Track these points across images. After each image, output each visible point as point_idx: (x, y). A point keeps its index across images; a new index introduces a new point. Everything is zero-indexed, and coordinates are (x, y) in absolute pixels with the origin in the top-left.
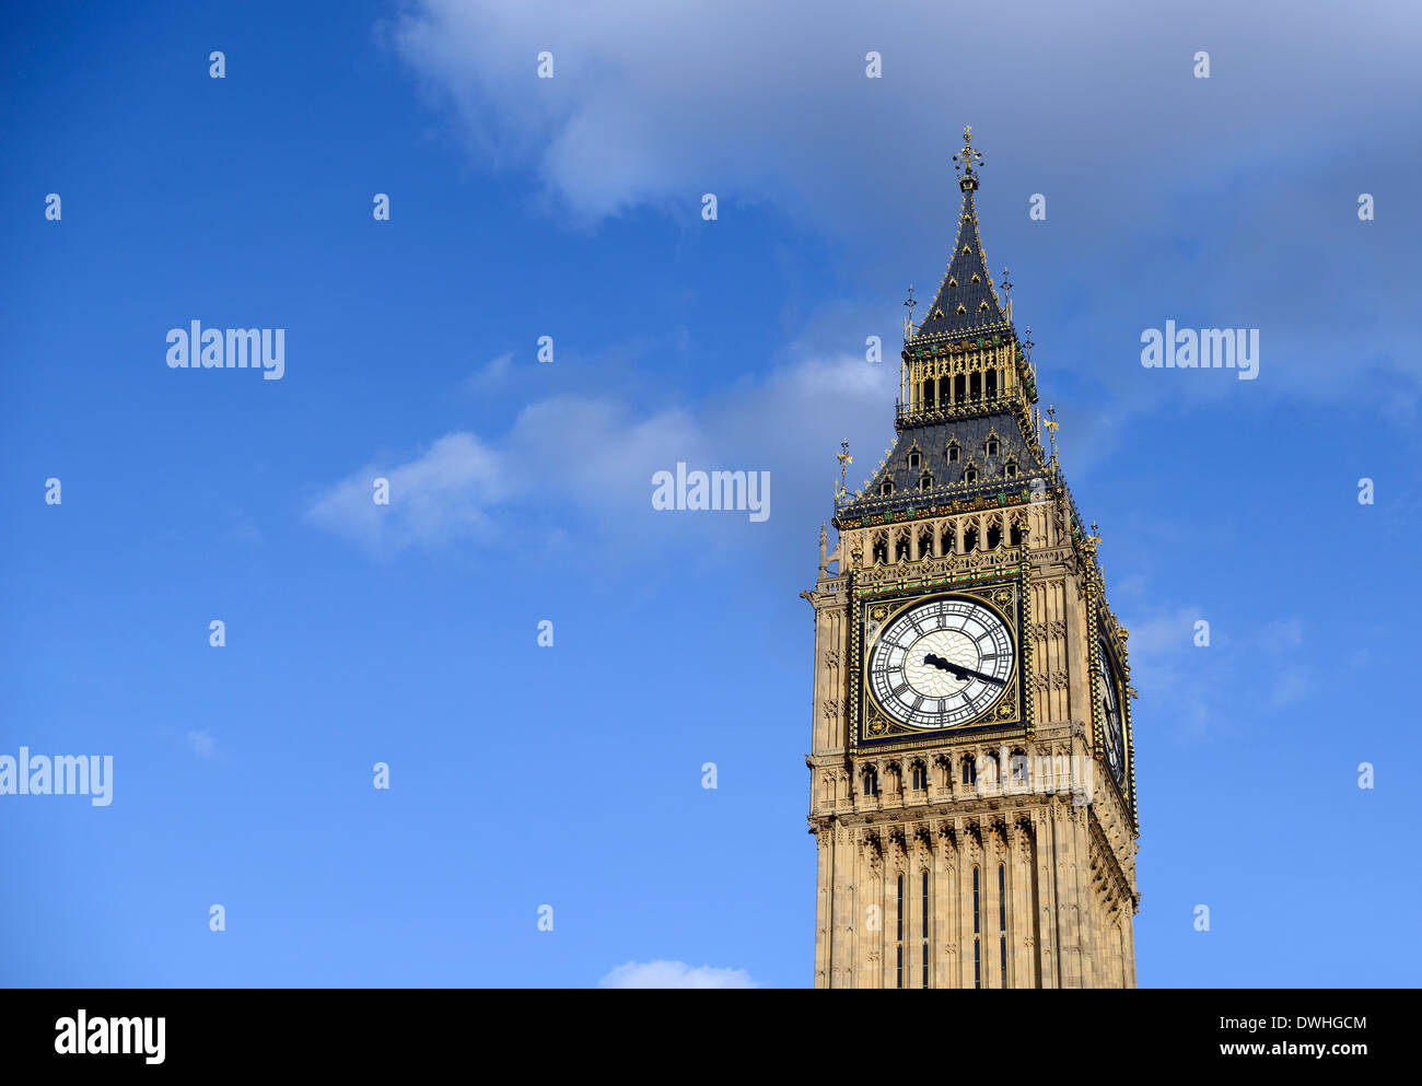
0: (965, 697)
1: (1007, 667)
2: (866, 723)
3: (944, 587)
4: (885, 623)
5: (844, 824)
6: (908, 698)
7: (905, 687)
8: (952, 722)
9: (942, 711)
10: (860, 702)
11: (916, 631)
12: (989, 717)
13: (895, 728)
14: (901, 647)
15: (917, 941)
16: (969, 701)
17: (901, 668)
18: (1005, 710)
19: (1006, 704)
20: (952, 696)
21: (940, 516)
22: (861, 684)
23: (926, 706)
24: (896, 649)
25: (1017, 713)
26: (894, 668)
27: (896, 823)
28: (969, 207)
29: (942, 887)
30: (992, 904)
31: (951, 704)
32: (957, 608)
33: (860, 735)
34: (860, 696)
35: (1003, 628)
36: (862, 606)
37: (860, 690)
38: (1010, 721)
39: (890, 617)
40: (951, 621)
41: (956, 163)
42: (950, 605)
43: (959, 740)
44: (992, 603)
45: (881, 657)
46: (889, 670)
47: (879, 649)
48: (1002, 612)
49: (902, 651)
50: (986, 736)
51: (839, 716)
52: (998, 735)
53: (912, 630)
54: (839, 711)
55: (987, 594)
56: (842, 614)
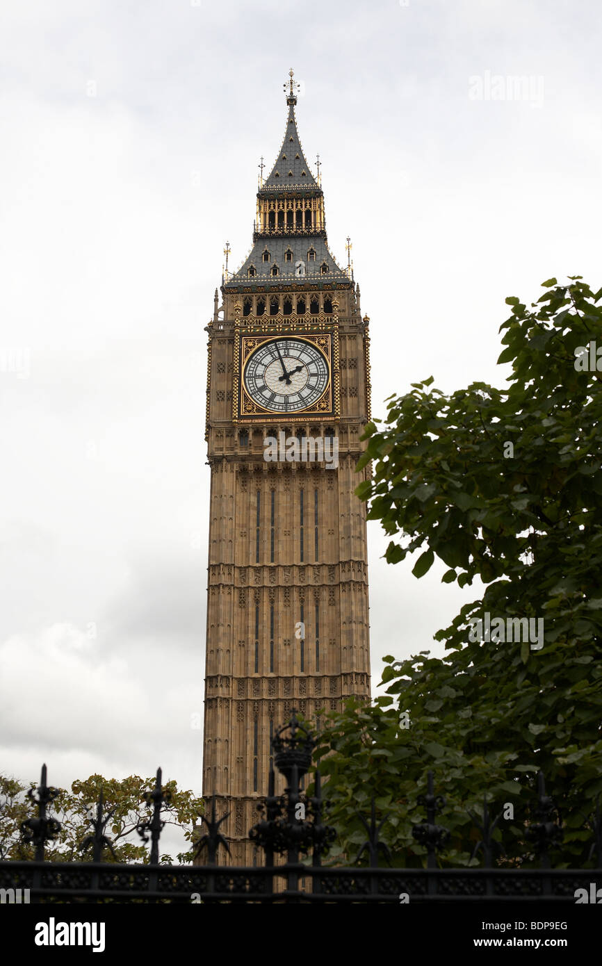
0: (300, 396)
1: (324, 382)
2: (242, 406)
3: (290, 333)
4: (254, 350)
5: (228, 461)
6: (267, 394)
7: (264, 387)
8: (292, 410)
9: (287, 403)
10: (239, 394)
11: (272, 356)
12: (314, 408)
13: (259, 410)
14: (263, 365)
15: (267, 527)
16: (302, 399)
17: (262, 377)
18: (323, 405)
19: (323, 402)
20: (292, 395)
21: (284, 292)
22: (240, 383)
23: (277, 399)
24: (260, 365)
25: (330, 407)
26: (259, 376)
27: (258, 463)
28: (292, 114)
29: (283, 499)
30: (311, 510)
31: (292, 400)
32: (296, 345)
33: (239, 412)
34: (239, 390)
35: (322, 359)
36: (241, 339)
37: (240, 386)
38: (325, 411)
39: (256, 347)
40: (292, 353)
41: (285, 88)
42: (292, 344)
43: (297, 419)
44: (316, 345)
45: (251, 369)
46: (256, 377)
47: (250, 364)
48: (322, 350)
49: (264, 367)
50: (312, 419)
51: (226, 400)
52: (319, 419)
53: (270, 355)
54: (225, 398)
55: (313, 339)
56: (227, 342)
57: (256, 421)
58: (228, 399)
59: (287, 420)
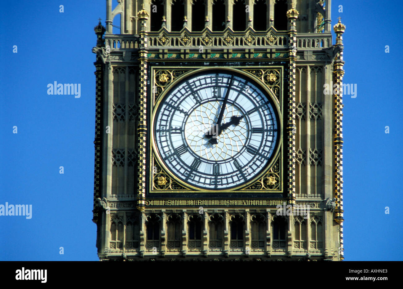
0: (236, 163)
1: (272, 142)
2: (152, 178)
3: (221, 62)
4: (168, 87)
6: (188, 158)
7: (184, 148)
8: (225, 186)
9: (216, 174)
10: (148, 158)
11: (195, 98)
12: (257, 186)
13: (176, 185)
14: (182, 111)
16: (239, 168)
17: (181, 131)
18: (271, 181)
19: (271, 175)
20: (225, 161)
22: (148, 141)
23: (203, 168)
24: (177, 112)
25: (281, 185)
26: (176, 129)
31: (224, 169)
33: (147, 188)
34: (147, 153)
35: (270, 106)
36: (148, 69)
37: (148, 146)
38: (274, 191)
39: (173, 82)
42: (224, 78)
43: (232, 202)
44: (262, 82)
45: (165, 118)
46: (171, 130)
47: (162, 110)
48: (271, 91)
49: (183, 115)
50: (254, 203)
51: (126, 166)
52: (265, 203)
53: (191, 97)
54: (126, 162)
55: (258, 73)
56: (127, 70)
57: (172, 203)
58: (130, 164)
59: (216, 203)
